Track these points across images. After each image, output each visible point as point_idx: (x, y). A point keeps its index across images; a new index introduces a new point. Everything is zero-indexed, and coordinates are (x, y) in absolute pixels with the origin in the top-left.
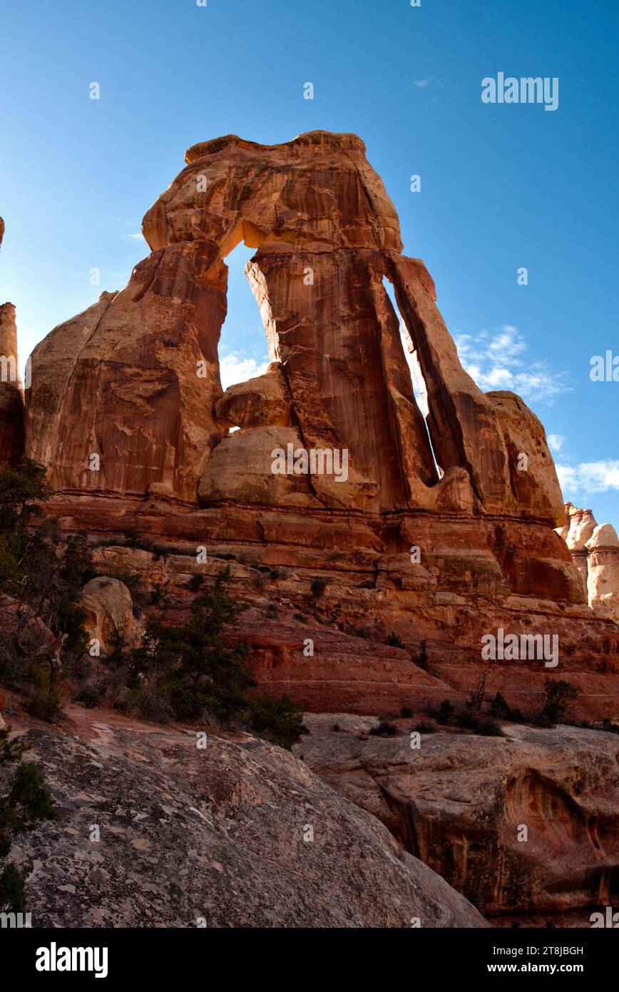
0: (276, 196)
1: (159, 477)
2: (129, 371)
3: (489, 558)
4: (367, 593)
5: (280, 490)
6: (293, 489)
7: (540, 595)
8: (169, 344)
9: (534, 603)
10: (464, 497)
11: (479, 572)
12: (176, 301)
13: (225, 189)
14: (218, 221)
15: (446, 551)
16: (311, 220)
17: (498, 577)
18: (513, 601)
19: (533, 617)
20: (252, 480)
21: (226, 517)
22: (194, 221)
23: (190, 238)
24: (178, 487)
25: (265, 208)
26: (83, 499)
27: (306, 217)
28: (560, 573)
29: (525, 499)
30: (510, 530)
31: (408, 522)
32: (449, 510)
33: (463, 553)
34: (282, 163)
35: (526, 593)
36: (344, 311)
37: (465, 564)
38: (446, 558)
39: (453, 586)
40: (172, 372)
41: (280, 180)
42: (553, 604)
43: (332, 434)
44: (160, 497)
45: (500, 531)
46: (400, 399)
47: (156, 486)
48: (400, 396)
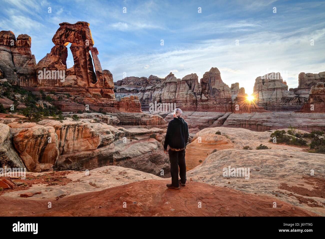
0: (73, 36)
1: (56, 84)
2: (51, 68)
3: (100, 94)
4: (83, 98)
5: (73, 85)
6: (75, 85)
7: (106, 98)
8: (56, 64)
9: (105, 99)
10: (98, 85)
11: (97, 95)
12: (57, 56)
13: (64, 35)
14: (63, 41)
15: (94, 93)
16: (78, 41)
17: (100, 96)
18: (103, 99)
19: (104, 101)
20: (69, 84)
21: (65, 89)
22: (59, 42)
23: (59, 45)
24: (59, 85)
25: (71, 38)
26: (46, 87)
27: (77, 40)
28: (109, 95)
29: (106, 86)
30: (103, 90)
31: (89, 89)
32: (96, 87)
33: (96, 93)
34: (73, 29)
35: (104, 98)
36: (83, 57)
37: (96, 94)
38: (94, 94)
39: (94, 97)
40: (57, 68)
41: (73, 33)
42: (108, 99)
43: (82, 77)
44: (56, 86)
45: (102, 90)
46: (89, 72)
47: (56, 85)
48: (90, 71)
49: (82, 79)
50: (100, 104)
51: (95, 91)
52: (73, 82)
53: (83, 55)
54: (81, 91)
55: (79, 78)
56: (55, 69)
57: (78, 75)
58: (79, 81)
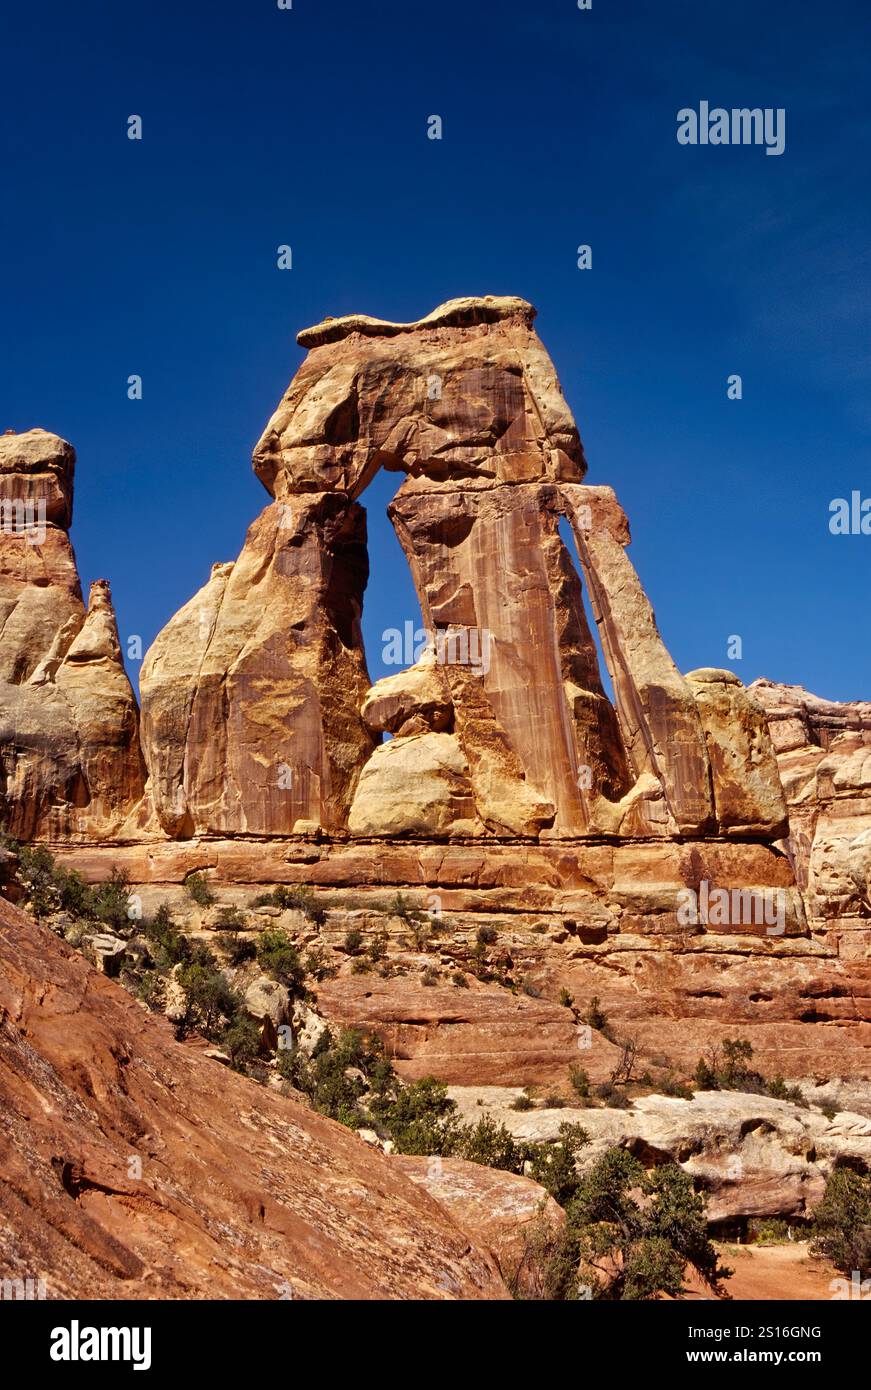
1: (304, 813)
2: (259, 684)
5: (440, 818)
6: (459, 814)
11: (666, 907)
12: (306, 580)
14: (347, 458)
15: (629, 886)
18: (708, 941)
19: (731, 959)
20: (410, 812)
21: (381, 857)
23: (315, 489)
24: (327, 822)
29: (730, 815)
30: (706, 853)
31: (588, 851)
32: (639, 833)
33: (650, 887)
36: (511, 575)
37: (651, 901)
38: (629, 896)
39: (639, 928)
40: (308, 681)
43: (501, 741)
44: (305, 838)
45: (695, 857)
46: (578, 699)
47: (300, 826)
48: (581, 692)
49: (511, 763)
50: (701, 994)
51: (645, 870)
52: (440, 789)
53: (507, 560)
54: (509, 870)
55: (486, 755)
56: (292, 685)
57: (473, 732)
58: (481, 782)
